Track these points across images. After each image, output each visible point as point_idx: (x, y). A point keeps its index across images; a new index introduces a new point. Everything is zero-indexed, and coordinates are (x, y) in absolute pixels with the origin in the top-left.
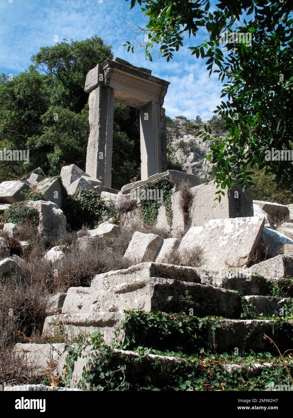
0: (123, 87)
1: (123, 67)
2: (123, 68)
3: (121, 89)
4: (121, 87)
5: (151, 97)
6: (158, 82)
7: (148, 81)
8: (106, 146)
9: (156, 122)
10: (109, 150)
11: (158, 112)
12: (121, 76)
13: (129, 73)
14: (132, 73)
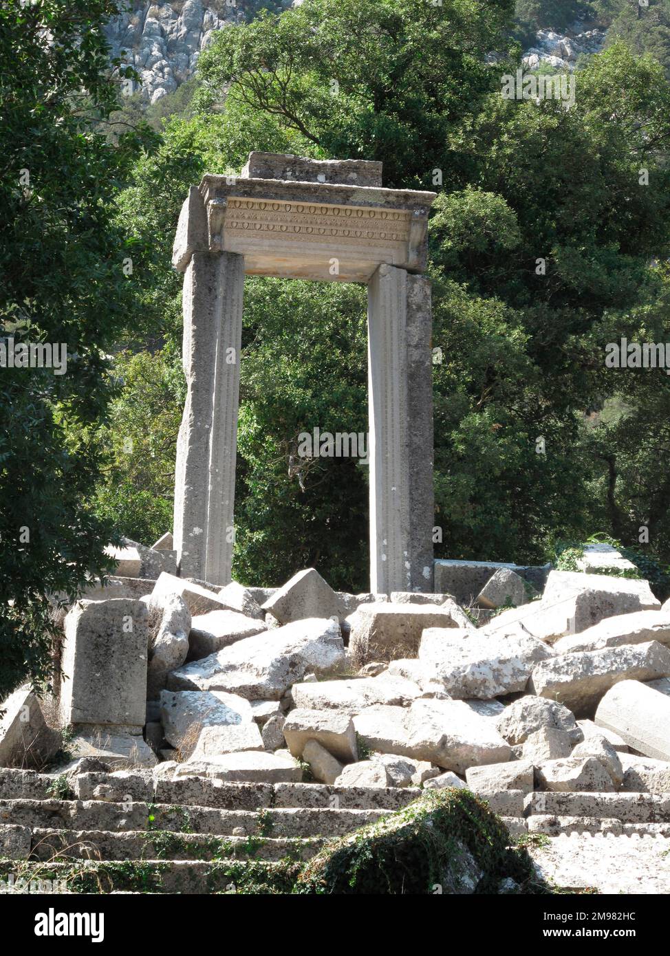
0: (273, 242)
1: (257, 187)
2: (258, 189)
3: (267, 249)
4: (266, 242)
5: (377, 250)
6: (388, 202)
7: (356, 208)
8: (211, 435)
9: (391, 327)
10: (225, 444)
11: (399, 294)
12: (260, 214)
13: (282, 198)
14: (294, 198)
